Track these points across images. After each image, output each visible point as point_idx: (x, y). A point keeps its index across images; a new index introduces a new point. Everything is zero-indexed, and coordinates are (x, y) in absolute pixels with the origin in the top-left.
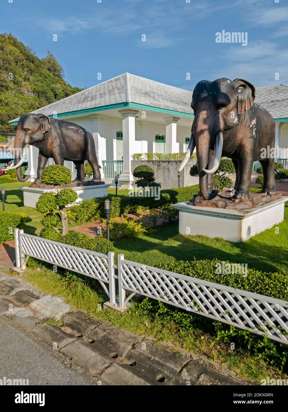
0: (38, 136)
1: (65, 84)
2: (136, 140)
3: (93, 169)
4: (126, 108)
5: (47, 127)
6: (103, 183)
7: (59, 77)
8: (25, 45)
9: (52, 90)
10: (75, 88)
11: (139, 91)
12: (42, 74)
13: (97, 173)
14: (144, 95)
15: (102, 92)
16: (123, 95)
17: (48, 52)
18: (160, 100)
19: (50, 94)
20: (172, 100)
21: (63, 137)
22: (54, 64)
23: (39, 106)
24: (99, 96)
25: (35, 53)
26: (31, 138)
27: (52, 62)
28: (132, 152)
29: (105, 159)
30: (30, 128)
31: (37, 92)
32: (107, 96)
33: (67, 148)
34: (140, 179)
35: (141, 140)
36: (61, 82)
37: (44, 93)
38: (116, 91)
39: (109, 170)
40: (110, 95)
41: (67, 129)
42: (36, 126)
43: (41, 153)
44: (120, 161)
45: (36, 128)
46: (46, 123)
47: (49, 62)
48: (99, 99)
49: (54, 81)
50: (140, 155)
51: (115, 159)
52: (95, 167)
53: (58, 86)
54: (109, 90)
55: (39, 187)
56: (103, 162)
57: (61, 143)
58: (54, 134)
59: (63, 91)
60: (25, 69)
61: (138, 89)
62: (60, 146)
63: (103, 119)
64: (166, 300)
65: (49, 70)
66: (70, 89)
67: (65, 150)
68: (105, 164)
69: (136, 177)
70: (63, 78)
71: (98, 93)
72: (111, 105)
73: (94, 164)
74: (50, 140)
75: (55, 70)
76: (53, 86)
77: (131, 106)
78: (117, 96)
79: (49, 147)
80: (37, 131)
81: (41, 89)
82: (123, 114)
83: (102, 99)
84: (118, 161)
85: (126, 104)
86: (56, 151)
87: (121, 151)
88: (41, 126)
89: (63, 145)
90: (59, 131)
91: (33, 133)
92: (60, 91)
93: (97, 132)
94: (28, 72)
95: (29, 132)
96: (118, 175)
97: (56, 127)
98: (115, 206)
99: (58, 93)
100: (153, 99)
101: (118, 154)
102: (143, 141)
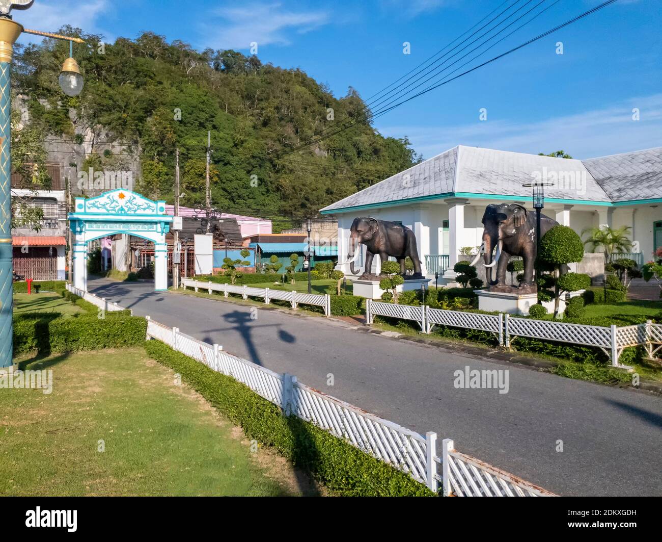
0: (368, 236)
1: (374, 134)
2: (465, 226)
3: (414, 264)
4: (452, 197)
5: (376, 228)
6: (424, 278)
7: (364, 124)
8: (318, 82)
9: (354, 145)
10: (388, 138)
11: (471, 173)
12: (340, 122)
13: (418, 268)
14: (475, 179)
15: (426, 175)
16: (450, 181)
17: (350, 87)
18: (498, 182)
19: (352, 152)
20: (516, 178)
21: (388, 237)
22: (359, 105)
23: (336, 171)
24: (422, 181)
25: (331, 92)
26: (363, 238)
27: (355, 103)
28: (460, 245)
29: (429, 254)
30: (363, 229)
31: (333, 150)
32: (432, 182)
33: (392, 245)
34: (460, 274)
35: (475, 228)
36: (368, 132)
37: (343, 150)
38: (443, 175)
39: (431, 265)
40: (436, 181)
41: (392, 229)
42: (367, 228)
43: (369, 249)
44: (446, 256)
45: (367, 230)
46: (375, 225)
47: (351, 103)
48: (422, 185)
49: (357, 131)
50: (469, 249)
51: (441, 253)
52: (416, 263)
53: (364, 138)
54: (435, 173)
55: (367, 279)
56: (426, 257)
57: (386, 241)
58: (381, 234)
59: (370, 145)
60: (317, 118)
61: (471, 171)
62: (386, 244)
63: (428, 207)
64: (448, 324)
65: (351, 114)
66: (381, 142)
67: (390, 247)
68: (429, 259)
69: (457, 272)
70: (372, 126)
71: (422, 177)
72: (436, 195)
73: (415, 259)
74: (377, 239)
75: (359, 115)
76: (356, 138)
77: (457, 196)
78: (444, 182)
79: (376, 245)
80: (367, 232)
81: (338, 145)
82: (449, 203)
83: (427, 186)
84: (443, 256)
85: (452, 194)
86: (382, 248)
87: (447, 243)
88: (371, 228)
89: (388, 243)
90: (385, 231)
91: (365, 234)
92: (366, 145)
93: (419, 221)
94: (321, 121)
95: (362, 233)
96: (444, 271)
97: (382, 228)
98: (433, 298)
99: (364, 150)
100: (488, 183)
101: (444, 246)
102: (478, 228)
